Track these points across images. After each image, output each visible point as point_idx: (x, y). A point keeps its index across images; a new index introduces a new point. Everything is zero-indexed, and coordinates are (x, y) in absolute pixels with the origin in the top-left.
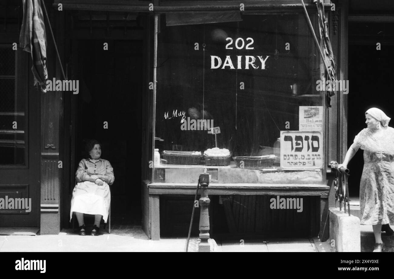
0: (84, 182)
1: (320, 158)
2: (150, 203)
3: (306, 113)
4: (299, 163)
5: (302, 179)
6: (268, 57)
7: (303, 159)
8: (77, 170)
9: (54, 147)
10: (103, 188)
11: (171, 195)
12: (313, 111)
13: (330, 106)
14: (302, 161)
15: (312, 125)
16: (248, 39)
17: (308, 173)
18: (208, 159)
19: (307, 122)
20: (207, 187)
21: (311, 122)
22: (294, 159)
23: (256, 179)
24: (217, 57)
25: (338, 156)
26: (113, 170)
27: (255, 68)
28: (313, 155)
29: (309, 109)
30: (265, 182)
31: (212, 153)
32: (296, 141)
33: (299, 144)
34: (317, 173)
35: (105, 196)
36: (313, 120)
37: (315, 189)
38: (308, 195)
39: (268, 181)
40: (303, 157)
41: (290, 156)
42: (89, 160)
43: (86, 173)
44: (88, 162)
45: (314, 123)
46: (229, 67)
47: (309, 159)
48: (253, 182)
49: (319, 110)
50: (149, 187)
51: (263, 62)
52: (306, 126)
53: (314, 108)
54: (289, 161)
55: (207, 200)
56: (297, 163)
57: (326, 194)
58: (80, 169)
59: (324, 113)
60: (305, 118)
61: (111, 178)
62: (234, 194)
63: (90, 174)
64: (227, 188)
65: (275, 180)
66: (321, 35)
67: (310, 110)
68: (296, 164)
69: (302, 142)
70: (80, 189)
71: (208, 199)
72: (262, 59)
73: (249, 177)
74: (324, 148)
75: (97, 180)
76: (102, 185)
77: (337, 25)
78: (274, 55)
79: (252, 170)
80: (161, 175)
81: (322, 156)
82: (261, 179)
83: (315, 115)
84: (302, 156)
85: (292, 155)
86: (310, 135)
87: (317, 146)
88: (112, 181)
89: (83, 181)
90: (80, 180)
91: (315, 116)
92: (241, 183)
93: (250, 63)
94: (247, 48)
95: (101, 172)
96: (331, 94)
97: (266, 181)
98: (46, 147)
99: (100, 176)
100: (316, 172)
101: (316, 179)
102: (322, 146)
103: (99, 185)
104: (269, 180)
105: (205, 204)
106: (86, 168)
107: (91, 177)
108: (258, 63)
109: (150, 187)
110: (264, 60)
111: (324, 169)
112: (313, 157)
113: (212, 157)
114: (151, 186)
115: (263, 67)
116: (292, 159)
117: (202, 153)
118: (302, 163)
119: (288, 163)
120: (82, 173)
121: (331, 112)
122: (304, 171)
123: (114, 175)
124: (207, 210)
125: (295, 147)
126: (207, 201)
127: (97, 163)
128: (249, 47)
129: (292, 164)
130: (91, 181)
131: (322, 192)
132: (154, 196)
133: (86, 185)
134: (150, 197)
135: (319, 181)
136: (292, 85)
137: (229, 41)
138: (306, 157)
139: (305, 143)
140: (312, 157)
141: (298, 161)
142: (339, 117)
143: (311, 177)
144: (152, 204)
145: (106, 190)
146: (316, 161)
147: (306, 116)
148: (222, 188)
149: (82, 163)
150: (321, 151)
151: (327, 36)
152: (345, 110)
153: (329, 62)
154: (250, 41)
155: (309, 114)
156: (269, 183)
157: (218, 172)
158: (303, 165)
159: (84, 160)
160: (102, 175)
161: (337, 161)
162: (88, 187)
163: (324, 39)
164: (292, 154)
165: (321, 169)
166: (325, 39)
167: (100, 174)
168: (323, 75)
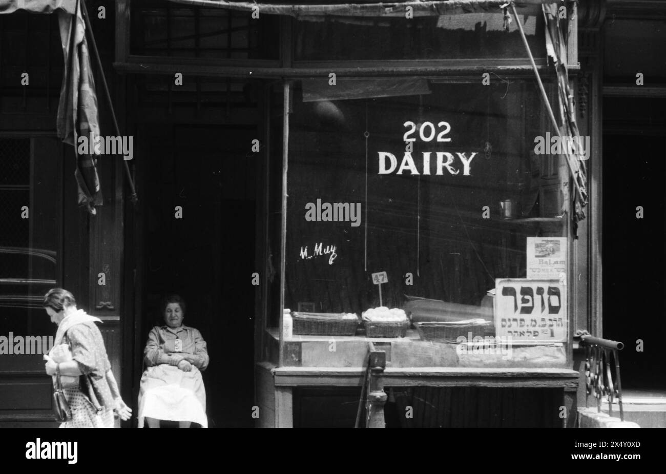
0: (159, 366)
1: (562, 325)
2: (276, 400)
3: (538, 249)
4: (528, 332)
5: (532, 359)
6: (474, 154)
7: (534, 326)
8: (146, 345)
9: (112, 307)
10: (192, 376)
11: (312, 387)
12: (550, 245)
13: (577, 238)
14: (532, 329)
15: (548, 270)
16: (440, 124)
17: (543, 350)
18: (371, 325)
19: (540, 263)
20: (381, 374)
21: (547, 264)
22: (519, 326)
23: (456, 360)
24: (389, 155)
25: (589, 322)
26: (207, 345)
27: (452, 172)
28: (550, 320)
29: (544, 242)
30: (470, 366)
31: (378, 316)
32: (522, 296)
33: (527, 301)
34: (557, 350)
35: (195, 389)
36: (550, 260)
37: (556, 376)
38: (544, 386)
39: (476, 364)
40: (534, 323)
41: (512, 322)
42: (165, 328)
43: (162, 350)
44: (165, 331)
45: (552, 265)
46: (409, 171)
47: (544, 326)
48: (451, 365)
49: (559, 244)
50: (275, 375)
51: (466, 163)
52: (537, 270)
53: (551, 241)
54: (510, 329)
55: (382, 395)
56: (524, 332)
57: (572, 384)
58: (152, 344)
59: (568, 249)
60: (537, 256)
61: (204, 358)
62: (419, 385)
63: (169, 352)
64: (407, 374)
65: (488, 362)
66: (563, 118)
67: (546, 244)
68: (522, 334)
69: (532, 296)
70: (152, 377)
71: (384, 394)
72: (466, 158)
73: (444, 357)
74: (569, 308)
75: (181, 362)
76: (190, 371)
77: (586, 101)
78: (485, 150)
79: (449, 344)
80: (294, 354)
81: (565, 321)
82: (463, 360)
83: (553, 252)
84: (532, 320)
85: (515, 320)
86: (546, 286)
87: (557, 305)
88: (206, 365)
89: (157, 364)
90: (153, 363)
91: (553, 254)
92: (432, 366)
93: (444, 164)
94: (439, 139)
95: (187, 349)
96: (580, 217)
97: (472, 363)
98: (98, 307)
99: (186, 356)
100: (556, 348)
101: (555, 360)
102: (566, 305)
103: (184, 371)
104: (477, 362)
105: (379, 403)
106: (162, 342)
107: (172, 357)
108: (458, 164)
109: (276, 373)
110: (468, 158)
111: (569, 342)
112: (551, 323)
113: (379, 323)
114: (278, 372)
115: (467, 172)
116: (515, 326)
117: (358, 316)
118: (533, 333)
119: (509, 332)
120: (155, 350)
121: (577, 248)
122: (536, 346)
123: (209, 354)
124: (382, 412)
125: (520, 305)
126: (382, 397)
127: (180, 333)
128: (444, 137)
129: (516, 334)
130: (171, 365)
131: (567, 381)
132: (283, 388)
133: (163, 371)
134: (277, 391)
135: (561, 362)
136: (504, 201)
137: (410, 128)
138: (539, 322)
139: (537, 298)
140: (549, 323)
141: (525, 329)
142: (589, 256)
143: (547, 355)
144: (280, 403)
145: (197, 380)
146: (555, 328)
147: (538, 254)
148: (400, 375)
149: (154, 333)
150: (563, 313)
151: (573, 119)
152: (599, 244)
153: (576, 164)
154: (444, 128)
155: (543, 251)
156: (477, 367)
157: (390, 348)
158: (535, 336)
159: (158, 328)
160: (189, 353)
161: (588, 330)
162: (166, 374)
163: (568, 126)
164: (515, 318)
165: (563, 343)
166: (570, 124)
167: (185, 351)
168: (566, 185)
